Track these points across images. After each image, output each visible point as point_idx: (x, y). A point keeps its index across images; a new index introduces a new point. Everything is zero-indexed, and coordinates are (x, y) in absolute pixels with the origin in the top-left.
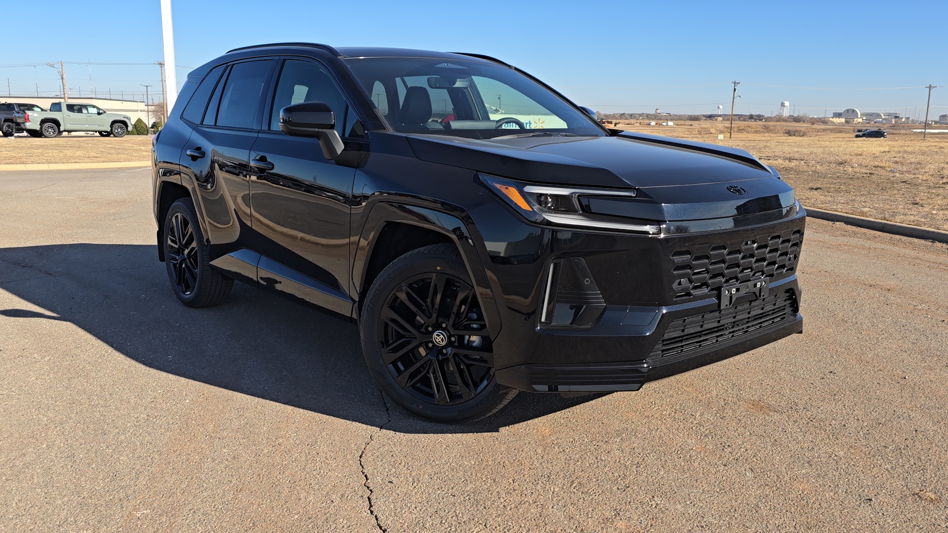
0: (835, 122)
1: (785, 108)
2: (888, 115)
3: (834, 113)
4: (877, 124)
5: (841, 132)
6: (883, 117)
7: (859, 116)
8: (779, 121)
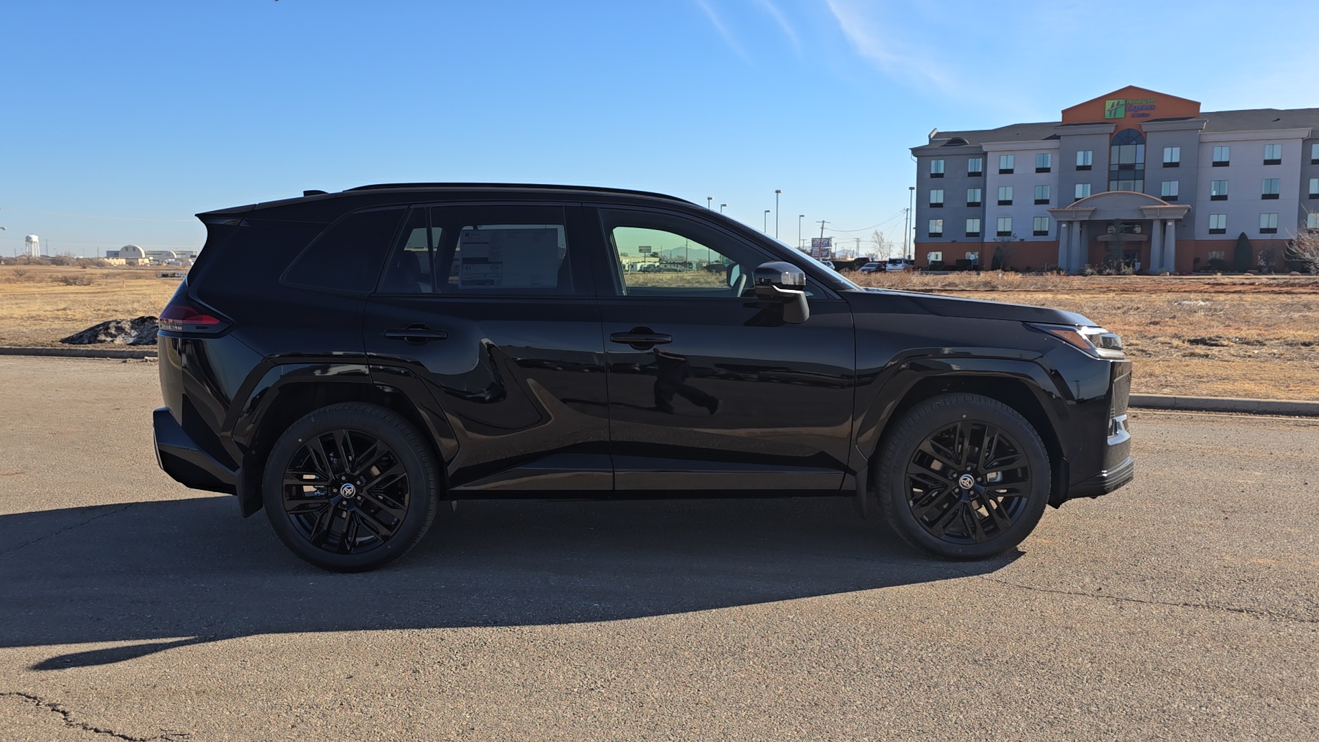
0: (112, 263)
1: (33, 245)
2: (182, 254)
3: (108, 252)
4: (171, 266)
6: (176, 257)
7: (144, 256)
8: (28, 263)
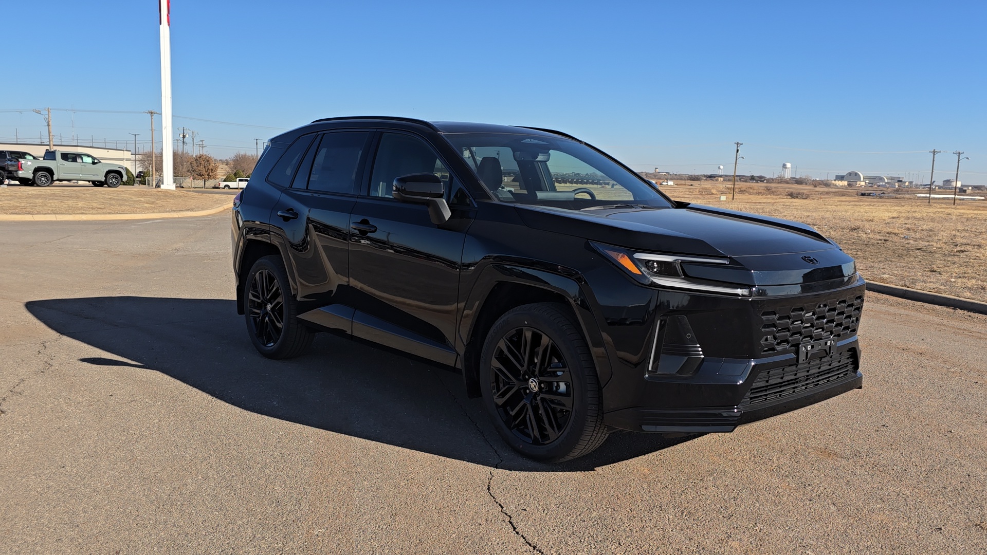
0: (837, 184)
1: (787, 170)
2: (891, 179)
3: (836, 176)
4: (880, 187)
5: (844, 196)
6: (886, 181)
7: (862, 179)
8: (781, 183)
